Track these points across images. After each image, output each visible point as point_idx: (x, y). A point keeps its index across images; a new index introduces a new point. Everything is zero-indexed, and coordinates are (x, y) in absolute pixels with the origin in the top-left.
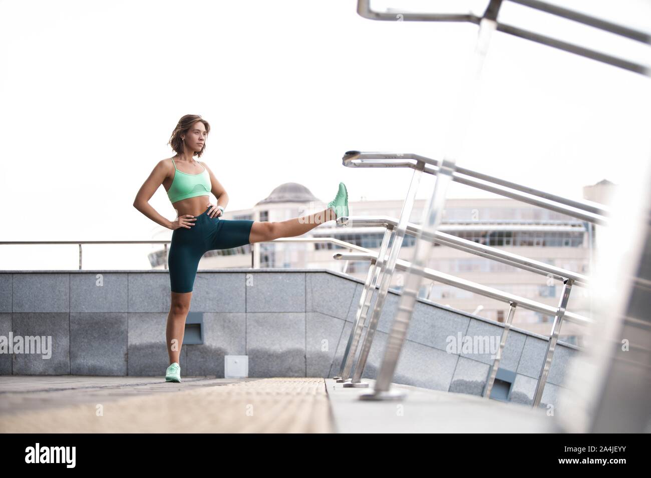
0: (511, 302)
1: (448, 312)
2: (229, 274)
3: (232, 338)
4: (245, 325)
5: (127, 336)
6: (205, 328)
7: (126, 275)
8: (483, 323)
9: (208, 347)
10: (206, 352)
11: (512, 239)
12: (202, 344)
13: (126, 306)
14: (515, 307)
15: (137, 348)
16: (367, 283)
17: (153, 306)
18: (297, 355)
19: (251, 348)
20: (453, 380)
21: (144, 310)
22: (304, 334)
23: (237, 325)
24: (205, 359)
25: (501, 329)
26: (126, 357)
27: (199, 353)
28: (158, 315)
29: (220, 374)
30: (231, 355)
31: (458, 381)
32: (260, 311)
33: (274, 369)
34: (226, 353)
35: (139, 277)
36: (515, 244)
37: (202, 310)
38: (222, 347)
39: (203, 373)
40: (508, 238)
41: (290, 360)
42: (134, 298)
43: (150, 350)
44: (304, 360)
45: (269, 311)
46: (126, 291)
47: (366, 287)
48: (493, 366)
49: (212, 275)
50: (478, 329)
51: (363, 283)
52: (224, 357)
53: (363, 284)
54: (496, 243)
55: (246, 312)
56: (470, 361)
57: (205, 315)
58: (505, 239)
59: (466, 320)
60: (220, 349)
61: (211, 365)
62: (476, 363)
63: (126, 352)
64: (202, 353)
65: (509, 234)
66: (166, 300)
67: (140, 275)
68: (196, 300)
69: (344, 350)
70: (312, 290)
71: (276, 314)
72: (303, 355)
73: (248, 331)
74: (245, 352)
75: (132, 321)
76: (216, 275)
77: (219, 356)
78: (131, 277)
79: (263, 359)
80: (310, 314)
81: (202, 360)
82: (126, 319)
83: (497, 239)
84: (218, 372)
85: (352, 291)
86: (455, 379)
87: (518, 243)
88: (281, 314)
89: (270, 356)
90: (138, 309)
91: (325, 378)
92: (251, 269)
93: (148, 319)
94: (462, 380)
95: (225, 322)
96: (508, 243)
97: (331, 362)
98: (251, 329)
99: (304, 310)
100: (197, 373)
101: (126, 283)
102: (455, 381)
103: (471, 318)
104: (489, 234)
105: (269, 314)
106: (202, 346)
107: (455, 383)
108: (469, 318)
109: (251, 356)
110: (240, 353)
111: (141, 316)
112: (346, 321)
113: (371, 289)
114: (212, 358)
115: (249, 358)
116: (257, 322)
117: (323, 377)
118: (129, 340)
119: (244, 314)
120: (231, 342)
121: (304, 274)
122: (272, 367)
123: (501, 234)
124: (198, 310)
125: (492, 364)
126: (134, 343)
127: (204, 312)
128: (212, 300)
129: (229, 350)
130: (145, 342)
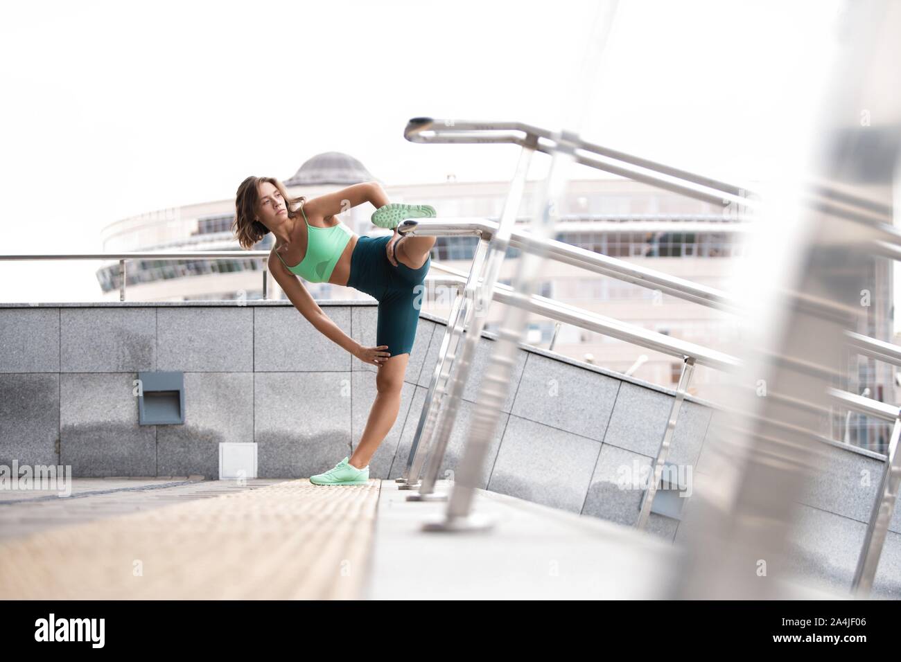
0: (686, 357)
1: (584, 371)
2: (226, 309)
3: (231, 414)
4: (252, 392)
5: (59, 412)
6: (186, 398)
7: (56, 312)
8: (642, 389)
9: (193, 428)
10: (188, 436)
11: (695, 246)
12: (182, 424)
13: (58, 362)
14: (692, 364)
15: (75, 432)
16: (451, 324)
17: (100, 363)
18: (338, 442)
19: (261, 430)
20: (593, 482)
21: (86, 368)
22: (349, 406)
23: (239, 393)
24: (186, 449)
25: (670, 399)
26: (57, 445)
27: (177, 439)
28: (109, 376)
29: (212, 474)
30: (230, 441)
31: (600, 483)
32: (276, 369)
33: (300, 464)
34: (221, 439)
35: (78, 315)
36: (700, 253)
37: (182, 369)
38: (215, 429)
39: (183, 472)
40: (689, 245)
41: (326, 450)
42: (70, 350)
43: (96, 434)
44: (349, 448)
45: (292, 369)
46: (56, 336)
47: (451, 330)
48: (657, 459)
49: (199, 310)
50: (633, 399)
51: (445, 323)
52: (218, 446)
53: (445, 325)
54: (670, 252)
55: (254, 372)
56: (620, 451)
57: (186, 376)
58: (684, 246)
59: (614, 385)
60: (211, 432)
61: (198, 457)
62: (631, 454)
63: (57, 438)
64: (182, 438)
65: (690, 238)
66: (123, 352)
67: (80, 311)
68: (171, 351)
69: (413, 433)
70: (362, 336)
71: (302, 374)
72: (348, 442)
73: (258, 402)
74: (252, 436)
75: (67, 388)
76: (205, 311)
77: (210, 443)
78: (64, 314)
79: (282, 448)
80: (359, 374)
81: (182, 450)
82: (58, 384)
83: (670, 245)
84: (208, 469)
85: (428, 337)
86: (596, 480)
87: (706, 252)
88: (311, 374)
89: (294, 443)
90: (76, 368)
91: (382, 479)
92: (261, 301)
93: (93, 385)
94: (608, 482)
95: (219, 387)
96: (689, 252)
97: (393, 453)
98: (262, 399)
99: (348, 368)
100: (174, 471)
101: (57, 324)
102: (595, 484)
103: (622, 380)
104: (657, 238)
105: (293, 374)
106: (184, 426)
107: (596, 486)
108: (619, 382)
109: (263, 444)
110: (243, 439)
111: (82, 379)
112: (417, 385)
113: (457, 333)
114: (199, 447)
115: (259, 447)
116: (272, 387)
117: (379, 478)
118: (62, 418)
119: (252, 375)
120: (229, 420)
121: (349, 308)
122: (297, 462)
123: (677, 238)
124: (175, 368)
125: (655, 457)
126: (70, 423)
127: (185, 372)
128: (198, 352)
129: (225, 434)
130: (88, 421)
